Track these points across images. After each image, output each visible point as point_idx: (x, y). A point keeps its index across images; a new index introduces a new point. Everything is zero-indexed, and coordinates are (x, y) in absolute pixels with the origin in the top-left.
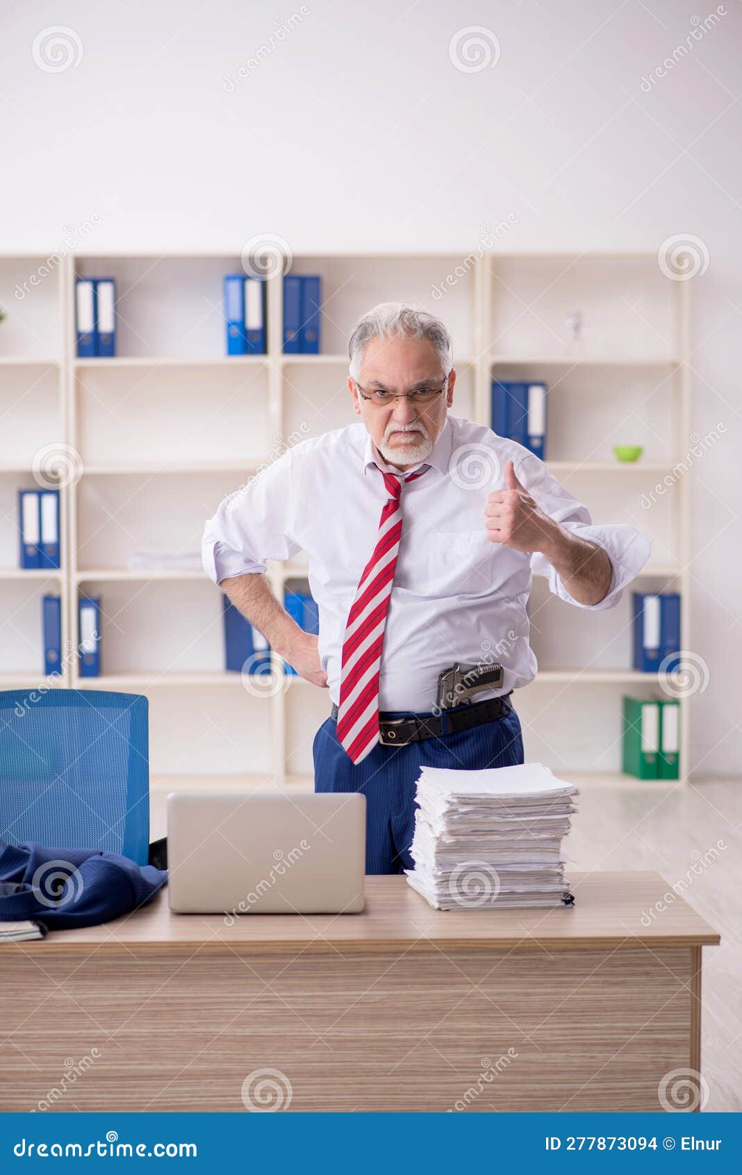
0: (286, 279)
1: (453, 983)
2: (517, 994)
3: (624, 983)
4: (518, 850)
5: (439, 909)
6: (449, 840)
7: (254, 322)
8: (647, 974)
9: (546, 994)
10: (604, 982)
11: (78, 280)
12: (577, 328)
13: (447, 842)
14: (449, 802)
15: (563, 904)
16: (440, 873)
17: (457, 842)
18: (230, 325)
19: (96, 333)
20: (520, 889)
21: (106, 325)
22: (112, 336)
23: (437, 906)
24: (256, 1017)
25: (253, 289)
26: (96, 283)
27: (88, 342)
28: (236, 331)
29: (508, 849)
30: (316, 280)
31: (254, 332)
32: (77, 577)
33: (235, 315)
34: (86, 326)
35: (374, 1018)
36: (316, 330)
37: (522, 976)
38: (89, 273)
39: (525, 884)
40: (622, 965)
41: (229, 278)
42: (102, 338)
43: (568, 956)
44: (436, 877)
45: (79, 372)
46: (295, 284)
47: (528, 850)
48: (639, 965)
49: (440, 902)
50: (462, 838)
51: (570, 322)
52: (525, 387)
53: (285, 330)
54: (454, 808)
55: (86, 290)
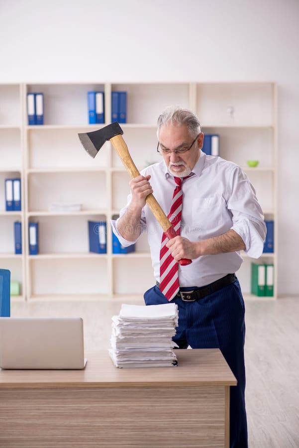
0: (113, 93)
1: (120, 401)
2: (148, 406)
3: (194, 401)
4: (152, 342)
5: (118, 367)
6: (122, 337)
7: (99, 110)
8: (205, 397)
9: (161, 406)
10: (186, 401)
11: (28, 93)
12: (232, 112)
13: (121, 338)
14: (119, 321)
15: (173, 365)
16: (118, 352)
17: (125, 339)
18: (90, 112)
19: (35, 116)
20: (153, 359)
21: (40, 112)
22: (42, 116)
23: (117, 366)
24: (34, 415)
25: (99, 97)
26: (35, 95)
27: (33, 119)
28: (93, 114)
29: (148, 341)
30: (125, 93)
31: (100, 115)
32: (28, 214)
33: (92, 108)
34: (32, 112)
35: (86, 416)
36: (125, 114)
37: (151, 398)
38: (34, 91)
39: (156, 357)
40: (196, 394)
41: (89, 93)
42: (38, 117)
43: (170, 390)
44: (116, 353)
45: (29, 132)
46: (116, 95)
47: (156, 342)
48: (202, 394)
49: (119, 364)
50: (127, 337)
51: (229, 110)
52: (210, 137)
53: (112, 114)
54: (121, 323)
55: (31, 97)
